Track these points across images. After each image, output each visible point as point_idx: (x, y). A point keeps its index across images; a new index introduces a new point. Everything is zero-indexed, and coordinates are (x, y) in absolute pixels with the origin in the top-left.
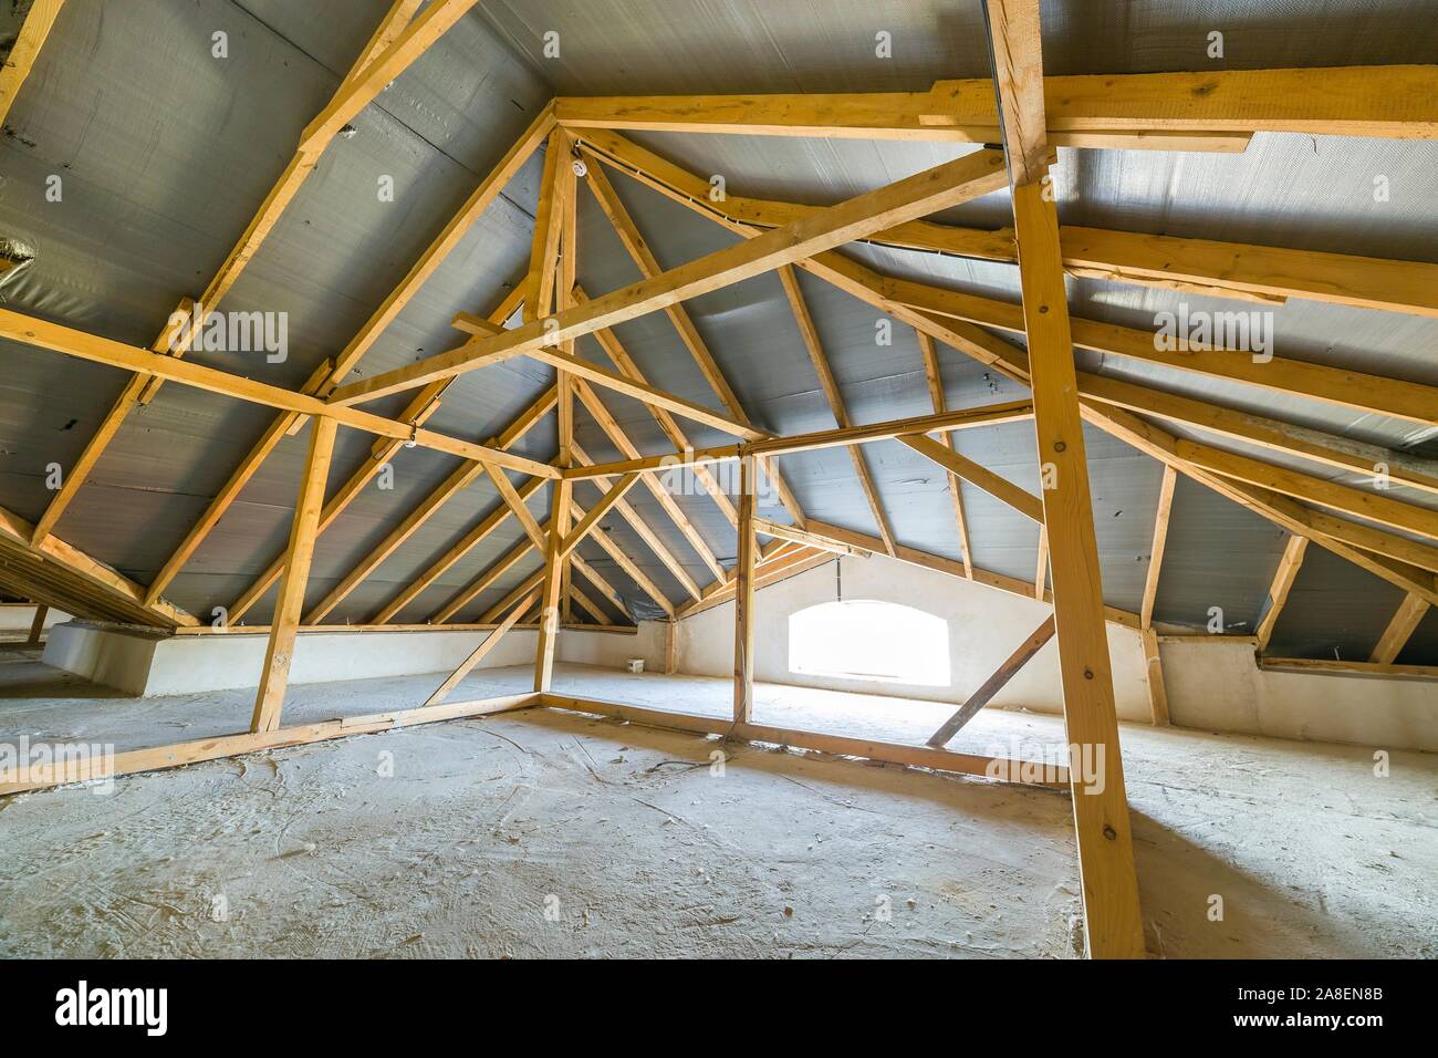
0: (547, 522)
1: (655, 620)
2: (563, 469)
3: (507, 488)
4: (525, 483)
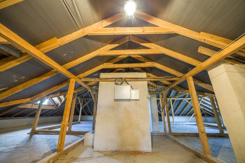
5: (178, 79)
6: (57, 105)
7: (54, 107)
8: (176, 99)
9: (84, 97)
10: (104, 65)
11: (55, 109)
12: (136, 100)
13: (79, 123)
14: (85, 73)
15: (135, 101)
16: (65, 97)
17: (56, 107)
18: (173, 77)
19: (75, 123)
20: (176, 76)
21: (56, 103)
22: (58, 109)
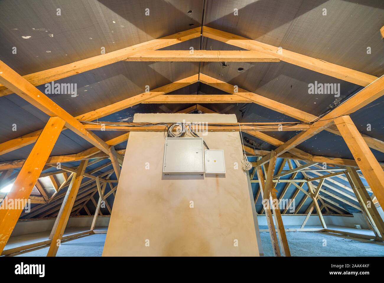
0: (308, 191)
1: (357, 212)
2: (307, 179)
3: (297, 186)
4: (300, 184)
5: (307, 126)
6: (49, 195)
7: (42, 198)
8: (276, 181)
9: (108, 178)
10: (144, 96)
11: (43, 202)
12: (217, 175)
13: (92, 233)
14: (97, 111)
15: (215, 178)
16: (68, 177)
17: (47, 199)
18: (296, 124)
19: (80, 234)
20: (301, 122)
21: (48, 190)
22: (51, 203)
